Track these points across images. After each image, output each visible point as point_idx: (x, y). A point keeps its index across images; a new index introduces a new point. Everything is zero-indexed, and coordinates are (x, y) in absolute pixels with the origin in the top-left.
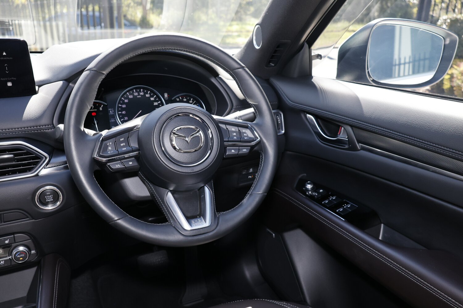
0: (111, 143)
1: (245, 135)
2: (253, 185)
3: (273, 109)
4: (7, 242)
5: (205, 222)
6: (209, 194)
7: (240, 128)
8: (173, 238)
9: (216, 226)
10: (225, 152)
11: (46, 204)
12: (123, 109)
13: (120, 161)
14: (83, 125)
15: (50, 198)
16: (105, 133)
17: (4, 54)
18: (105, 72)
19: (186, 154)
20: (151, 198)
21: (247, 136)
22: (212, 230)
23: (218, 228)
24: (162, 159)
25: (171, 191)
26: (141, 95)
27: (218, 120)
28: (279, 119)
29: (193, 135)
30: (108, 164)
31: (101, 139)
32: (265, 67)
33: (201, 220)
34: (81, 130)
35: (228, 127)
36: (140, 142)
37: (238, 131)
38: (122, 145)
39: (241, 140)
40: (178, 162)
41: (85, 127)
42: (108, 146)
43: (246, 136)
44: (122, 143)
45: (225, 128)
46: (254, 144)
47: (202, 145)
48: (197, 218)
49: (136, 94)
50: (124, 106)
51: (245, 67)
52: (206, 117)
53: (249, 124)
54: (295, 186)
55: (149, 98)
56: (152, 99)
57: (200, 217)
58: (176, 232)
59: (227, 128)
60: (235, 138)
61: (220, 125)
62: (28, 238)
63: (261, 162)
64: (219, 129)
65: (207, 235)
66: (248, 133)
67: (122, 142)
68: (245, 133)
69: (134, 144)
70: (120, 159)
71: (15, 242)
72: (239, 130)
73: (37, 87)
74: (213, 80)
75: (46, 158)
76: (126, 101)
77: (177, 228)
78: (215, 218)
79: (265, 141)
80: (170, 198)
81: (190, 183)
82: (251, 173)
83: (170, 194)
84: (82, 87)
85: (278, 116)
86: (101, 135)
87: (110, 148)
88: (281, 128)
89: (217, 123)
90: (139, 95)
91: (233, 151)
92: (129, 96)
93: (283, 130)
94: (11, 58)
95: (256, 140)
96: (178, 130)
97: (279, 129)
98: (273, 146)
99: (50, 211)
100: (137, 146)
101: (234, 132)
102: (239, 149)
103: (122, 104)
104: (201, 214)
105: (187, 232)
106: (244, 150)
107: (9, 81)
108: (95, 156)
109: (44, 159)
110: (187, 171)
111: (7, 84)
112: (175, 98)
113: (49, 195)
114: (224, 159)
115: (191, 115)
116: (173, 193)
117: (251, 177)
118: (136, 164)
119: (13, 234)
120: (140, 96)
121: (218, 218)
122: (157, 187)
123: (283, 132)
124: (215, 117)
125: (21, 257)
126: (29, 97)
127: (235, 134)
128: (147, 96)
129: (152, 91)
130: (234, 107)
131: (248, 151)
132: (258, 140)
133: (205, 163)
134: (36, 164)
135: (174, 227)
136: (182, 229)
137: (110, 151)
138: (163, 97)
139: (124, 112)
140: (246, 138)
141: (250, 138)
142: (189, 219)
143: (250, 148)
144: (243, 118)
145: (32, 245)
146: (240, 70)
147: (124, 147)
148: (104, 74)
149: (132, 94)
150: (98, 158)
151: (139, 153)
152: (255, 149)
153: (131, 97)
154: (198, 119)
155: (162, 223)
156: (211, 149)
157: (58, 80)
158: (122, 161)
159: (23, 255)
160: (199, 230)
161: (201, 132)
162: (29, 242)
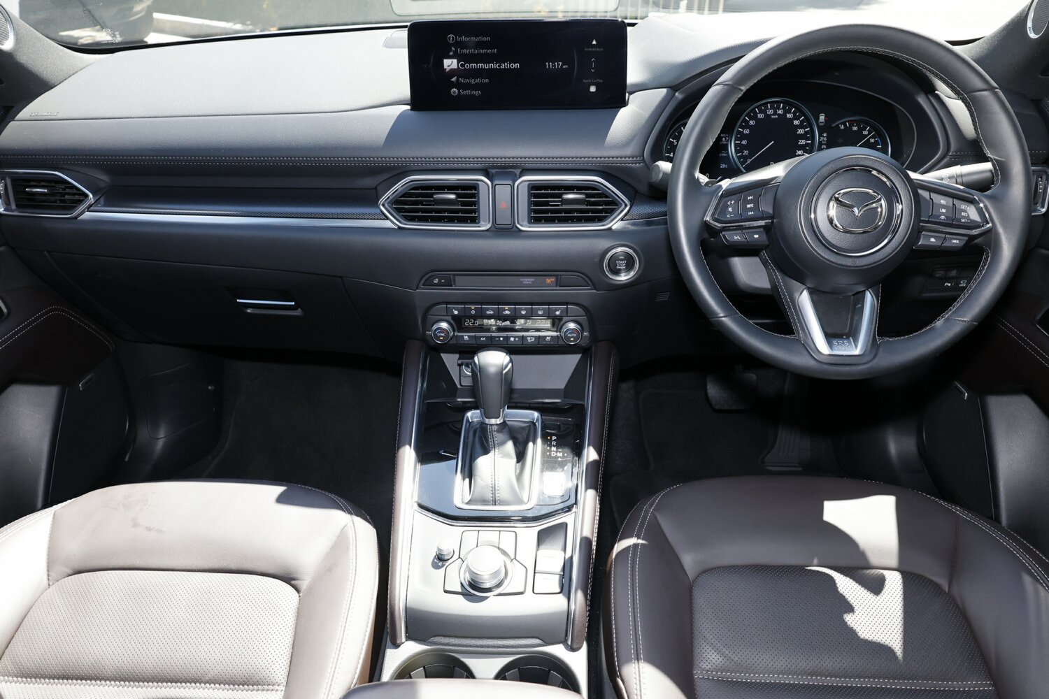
0: (733, 202)
1: (963, 214)
2: (956, 303)
3: (1033, 164)
4: (558, 313)
5: (856, 346)
6: (872, 304)
7: (956, 202)
8: (798, 360)
9: (872, 356)
10: (918, 238)
11: (617, 272)
12: (743, 137)
13: (741, 231)
14: (698, 170)
15: (621, 265)
16: (726, 184)
17: (594, 42)
18: (744, 88)
19: (849, 235)
20: (770, 293)
21: (968, 218)
22: (864, 361)
23: (875, 361)
24: (808, 239)
25: (808, 289)
26: (779, 115)
27: (918, 182)
28: (1040, 185)
29: (867, 205)
30: (723, 233)
31: (720, 194)
32: (1040, 76)
33: (850, 343)
34: (695, 177)
35: (933, 196)
36: (776, 204)
37: (951, 205)
38: (749, 206)
39: (954, 222)
40: (834, 246)
41: (701, 172)
42: (728, 206)
43: (964, 217)
44: (749, 204)
45: (928, 198)
46: (976, 233)
47: (880, 223)
48: (842, 338)
49: (770, 112)
50: (746, 131)
51: (997, 88)
52: (898, 177)
53: (976, 196)
54: (1039, 317)
55: (792, 120)
56: (796, 122)
57: (848, 338)
58: (806, 353)
59: (931, 199)
60: (943, 217)
61: (920, 191)
62: (583, 313)
63: (983, 267)
64: (917, 196)
65: (854, 368)
66: (972, 213)
67: (750, 202)
68: (965, 211)
69: (766, 207)
70: (741, 228)
71: (567, 316)
72: (953, 204)
73: (627, 94)
74: (922, 100)
75: (626, 206)
76: (752, 123)
77: (807, 346)
78: (873, 346)
79: (1000, 230)
80: (805, 300)
81: (843, 281)
82: (953, 278)
83: (806, 295)
84: (708, 110)
85: (1041, 178)
86: (721, 186)
87: (730, 209)
88: (1040, 201)
89: (915, 187)
90: (775, 113)
91: (933, 240)
92: (759, 115)
93: (1043, 207)
94: (602, 49)
95: (983, 226)
96: (845, 193)
97: (1037, 204)
98: (1014, 241)
99: (622, 282)
100: (771, 211)
101: (943, 206)
102: (945, 238)
103: (743, 127)
104: (852, 334)
105: (823, 356)
106: (955, 241)
107: (593, 84)
108: (708, 218)
109: (623, 206)
110: (844, 263)
111: (589, 88)
112: (838, 125)
113: (622, 260)
114: (913, 250)
115: (874, 172)
116: (812, 292)
117: (949, 285)
118: (764, 238)
119: (567, 304)
120: (777, 116)
121: (879, 346)
122: (788, 279)
123: (1044, 210)
124: (913, 175)
125: (572, 337)
126: (616, 109)
127: (944, 211)
128: (789, 116)
129: (798, 109)
130: (950, 154)
131: (963, 243)
132: (988, 226)
133: (878, 254)
134: (612, 211)
135: (804, 345)
136: (817, 352)
137: (730, 213)
138: (817, 119)
139: (744, 142)
140: (963, 220)
141: (973, 221)
142: (830, 336)
143: (966, 238)
144: (965, 179)
145: (586, 324)
146: (986, 93)
147: (751, 209)
148: (742, 91)
149: (764, 112)
150: (712, 222)
151: (773, 222)
152: (977, 241)
153: (761, 116)
154: (885, 180)
155: (786, 334)
156: (895, 232)
157: (661, 86)
158: (744, 231)
159: (575, 335)
160: (842, 358)
161: (883, 202)
162: (583, 319)
